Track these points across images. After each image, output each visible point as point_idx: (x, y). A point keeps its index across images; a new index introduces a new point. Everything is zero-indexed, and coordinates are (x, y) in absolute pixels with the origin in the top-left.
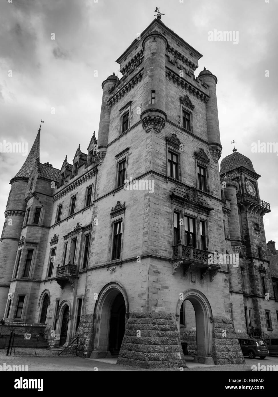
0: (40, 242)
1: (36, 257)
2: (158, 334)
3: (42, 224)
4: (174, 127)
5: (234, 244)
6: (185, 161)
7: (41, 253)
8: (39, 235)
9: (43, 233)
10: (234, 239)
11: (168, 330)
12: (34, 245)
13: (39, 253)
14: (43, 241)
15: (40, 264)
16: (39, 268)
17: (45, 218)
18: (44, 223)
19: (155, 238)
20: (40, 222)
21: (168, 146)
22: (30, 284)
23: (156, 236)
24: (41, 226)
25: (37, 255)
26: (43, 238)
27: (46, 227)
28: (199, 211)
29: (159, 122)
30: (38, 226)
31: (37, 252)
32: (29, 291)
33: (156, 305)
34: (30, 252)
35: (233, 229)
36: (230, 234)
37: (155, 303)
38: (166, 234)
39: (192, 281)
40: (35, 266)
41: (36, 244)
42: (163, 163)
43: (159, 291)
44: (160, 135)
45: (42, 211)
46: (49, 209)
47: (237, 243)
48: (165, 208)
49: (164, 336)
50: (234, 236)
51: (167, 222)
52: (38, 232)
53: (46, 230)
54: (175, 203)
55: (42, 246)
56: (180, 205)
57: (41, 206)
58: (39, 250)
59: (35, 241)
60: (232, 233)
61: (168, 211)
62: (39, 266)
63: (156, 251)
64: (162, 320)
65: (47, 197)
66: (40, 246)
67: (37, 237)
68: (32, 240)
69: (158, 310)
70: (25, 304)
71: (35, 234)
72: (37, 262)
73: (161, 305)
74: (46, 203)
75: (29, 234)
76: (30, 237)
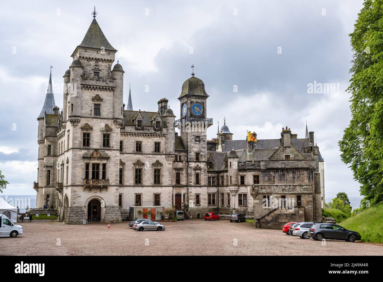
0: (53, 165)
1: (52, 174)
2: (74, 214)
3: (53, 155)
4: (87, 119)
5: (166, 157)
6: (94, 136)
7: (55, 171)
8: (52, 162)
9: (54, 160)
10: (167, 153)
11: (78, 212)
12: (50, 167)
13: (53, 172)
14: (55, 164)
15: (55, 178)
16: (55, 180)
17: (54, 151)
18: (53, 154)
19: (74, 178)
20: (51, 154)
21: (82, 131)
22: (51, 189)
23: (74, 177)
24: (52, 156)
25: (52, 173)
26: (55, 163)
27: (55, 156)
28: (101, 160)
29: (75, 122)
30: (51, 156)
31: (52, 171)
32: (51, 193)
33: (74, 204)
34: (49, 171)
35: (167, 147)
36: (165, 150)
37: (74, 203)
38: (81, 175)
39: (95, 192)
40: (52, 179)
41: (51, 167)
42: (79, 142)
43: (76, 199)
44: (78, 127)
45: (52, 147)
46: (56, 145)
47: (168, 156)
48: (80, 163)
49: (77, 214)
50: (167, 152)
51: (81, 170)
52: (51, 160)
53: (56, 158)
54: (86, 160)
55: (55, 168)
56: (89, 160)
57: (50, 144)
58: (53, 170)
59: (50, 165)
60: (166, 150)
61: (82, 164)
62: (55, 179)
63: (74, 183)
64: (76, 209)
65: (54, 138)
66: (54, 168)
67: (51, 163)
68: (49, 165)
69: (75, 205)
70: (50, 199)
71: (50, 161)
72: (53, 177)
73: (77, 203)
74: (53, 142)
75: (47, 161)
76: (47, 163)
